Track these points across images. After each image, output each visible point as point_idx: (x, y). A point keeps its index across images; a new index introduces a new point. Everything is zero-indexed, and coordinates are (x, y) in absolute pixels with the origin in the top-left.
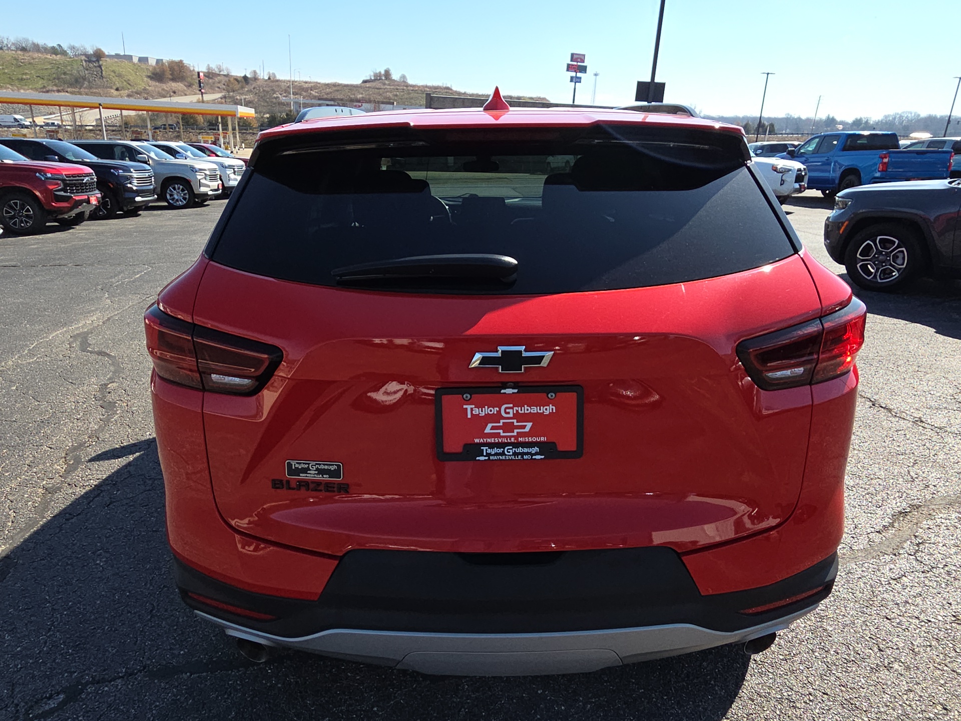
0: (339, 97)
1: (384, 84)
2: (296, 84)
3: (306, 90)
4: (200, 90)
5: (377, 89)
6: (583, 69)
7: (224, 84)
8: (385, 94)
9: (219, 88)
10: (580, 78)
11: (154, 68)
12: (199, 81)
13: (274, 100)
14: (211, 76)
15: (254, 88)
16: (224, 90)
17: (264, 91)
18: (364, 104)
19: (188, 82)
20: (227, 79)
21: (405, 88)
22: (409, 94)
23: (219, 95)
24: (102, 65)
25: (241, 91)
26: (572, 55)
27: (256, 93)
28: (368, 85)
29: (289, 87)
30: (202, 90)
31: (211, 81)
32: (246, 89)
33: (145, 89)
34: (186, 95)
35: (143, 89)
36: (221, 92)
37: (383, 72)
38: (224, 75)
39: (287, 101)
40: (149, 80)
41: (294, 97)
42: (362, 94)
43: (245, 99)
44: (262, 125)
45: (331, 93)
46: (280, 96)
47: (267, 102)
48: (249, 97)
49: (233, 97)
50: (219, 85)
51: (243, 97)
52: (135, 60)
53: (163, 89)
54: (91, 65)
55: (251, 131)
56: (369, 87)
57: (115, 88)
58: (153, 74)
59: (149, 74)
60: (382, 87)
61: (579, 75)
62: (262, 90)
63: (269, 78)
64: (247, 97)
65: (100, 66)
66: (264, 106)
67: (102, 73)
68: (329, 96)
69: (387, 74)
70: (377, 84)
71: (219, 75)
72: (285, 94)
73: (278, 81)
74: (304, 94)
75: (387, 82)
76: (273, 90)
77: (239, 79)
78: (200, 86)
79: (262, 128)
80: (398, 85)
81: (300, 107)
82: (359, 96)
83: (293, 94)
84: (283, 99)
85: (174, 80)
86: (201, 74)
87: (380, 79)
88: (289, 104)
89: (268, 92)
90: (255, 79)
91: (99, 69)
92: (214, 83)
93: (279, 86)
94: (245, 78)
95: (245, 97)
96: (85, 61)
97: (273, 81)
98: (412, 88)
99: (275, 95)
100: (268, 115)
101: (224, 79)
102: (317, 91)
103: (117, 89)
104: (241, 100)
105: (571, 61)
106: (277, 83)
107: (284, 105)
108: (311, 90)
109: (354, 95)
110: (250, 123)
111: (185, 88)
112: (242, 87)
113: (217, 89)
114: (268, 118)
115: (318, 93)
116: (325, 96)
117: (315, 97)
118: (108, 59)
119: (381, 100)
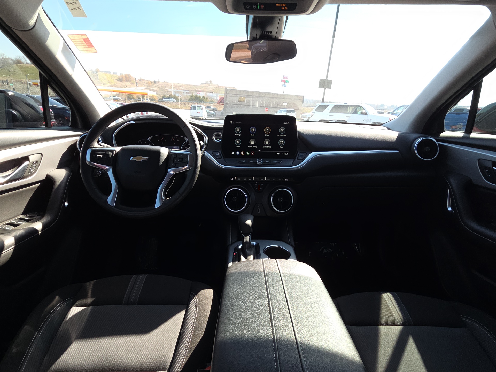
0: (191, 90)
1: (209, 85)
2: (174, 84)
3: (178, 86)
4: (136, 85)
5: (207, 87)
6: (288, 82)
7: (146, 84)
8: (209, 89)
9: (144, 85)
10: (286, 85)
11: (119, 76)
12: (136, 82)
13: (166, 90)
14: (141, 80)
15: (158, 85)
16: (146, 86)
17: (162, 86)
18: (201, 92)
19: (132, 82)
20: (147, 82)
21: (217, 87)
22: (219, 89)
23: (145, 88)
24: (98, 74)
25: (152, 86)
26: (283, 76)
27: (158, 87)
28: (203, 85)
29: (172, 85)
30: (137, 85)
31: (141, 82)
32: (155, 86)
33: (115, 84)
34: (131, 87)
35: (114, 85)
36: (145, 86)
37: (209, 81)
38: (147, 80)
39: (171, 91)
40: (116, 81)
41: (174, 89)
42: (200, 89)
43: (154, 89)
44: (159, 99)
45: (188, 88)
46: (168, 88)
47: (163, 91)
48: (156, 89)
49: (150, 88)
50: (144, 84)
51: (153, 89)
52: (112, 73)
53: (122, 85)
54: (94, 75)
55: (155, 101)
56: (203, 86)
57: (103, 84)
58: (118, 78)
59: (117, 79)
60: (208, 86)
61: (286, 84)
62: (161, 86)
63: (164, 82)
64: (155, 89)
65: (97, 75)
66: (162, 92)
67: (98, 78)
68: (188, 89)
69: (211, 82)
70: (207, 85)
71: (144, 80)
72: (170, 88)
73: (167, 83)
74: (178, 88)
75: (210, 84)
76: (165, 86)
77: (152, 82)
78: (136, 84)
79: (159, 100)
80: (215, 86)
81: (175, 93)
82: (199, 90)
83: (173, 88)
84: (169, 90)
85: (126, 81)
86: (137, 80)
87: (208, 83)
88: (171, 92)
89: (163, 87)
90: (159, 82)
91: (97, 76)
92: (142, 83)
93: (168, 85)
94: (155, 82)
95: (154, 88)
96: (92, 73)
97: (166, 83)
98: (220, 87)
99: (166, 88)
100: (162, 96)
101: (146, 82)
102: (183, 87)
103: (104, 84)
104: (152, 90)
105: (283, 78)
106: (167, 84)
107: (169, 92)
108: (180, 87)
109: (197, 89)
110: (155, 99)
111: (131, 85)
112: (153, 85)
113: (143, 85)
114: (162, 97)
115: (183, 88)
116: (186, 89)
117: (182, 89)
118: (100, 72)
119: (208, 91)
